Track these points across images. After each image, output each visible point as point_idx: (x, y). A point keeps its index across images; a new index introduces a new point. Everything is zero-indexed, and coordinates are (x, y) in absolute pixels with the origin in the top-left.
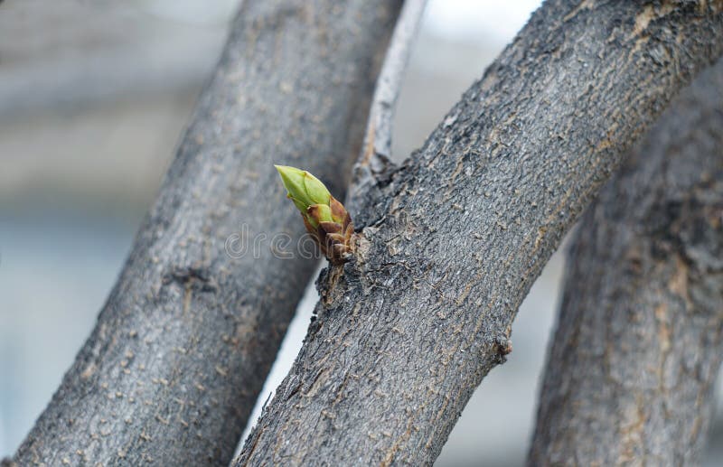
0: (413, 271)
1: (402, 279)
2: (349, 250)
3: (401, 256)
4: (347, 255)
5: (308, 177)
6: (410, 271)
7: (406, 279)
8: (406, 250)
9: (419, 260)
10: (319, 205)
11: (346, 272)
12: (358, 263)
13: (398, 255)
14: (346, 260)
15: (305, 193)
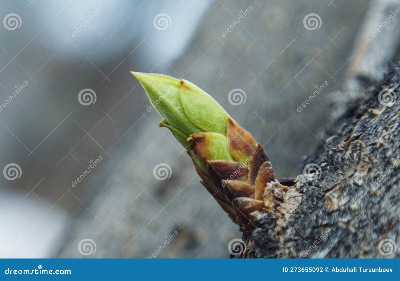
0: (361, 236)
1: (342, 250)
2: (261, 208)
3: (342, 212)
4: (259, 216)
5: (188, 88)
6: (355, 235)
7: (348, 248)
8: (353, 200)
9: (373, 216)
10: (207, 134)
11: (257, 244)
12: (278, 229)
13: (339, 210)
14: (258, 224)
15: (181, 115)
